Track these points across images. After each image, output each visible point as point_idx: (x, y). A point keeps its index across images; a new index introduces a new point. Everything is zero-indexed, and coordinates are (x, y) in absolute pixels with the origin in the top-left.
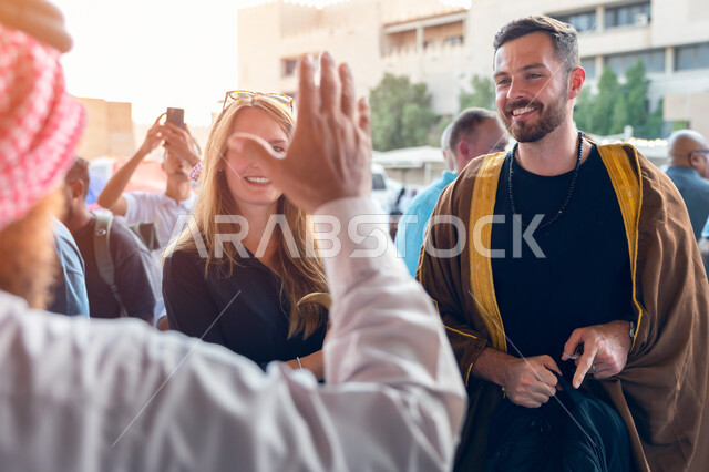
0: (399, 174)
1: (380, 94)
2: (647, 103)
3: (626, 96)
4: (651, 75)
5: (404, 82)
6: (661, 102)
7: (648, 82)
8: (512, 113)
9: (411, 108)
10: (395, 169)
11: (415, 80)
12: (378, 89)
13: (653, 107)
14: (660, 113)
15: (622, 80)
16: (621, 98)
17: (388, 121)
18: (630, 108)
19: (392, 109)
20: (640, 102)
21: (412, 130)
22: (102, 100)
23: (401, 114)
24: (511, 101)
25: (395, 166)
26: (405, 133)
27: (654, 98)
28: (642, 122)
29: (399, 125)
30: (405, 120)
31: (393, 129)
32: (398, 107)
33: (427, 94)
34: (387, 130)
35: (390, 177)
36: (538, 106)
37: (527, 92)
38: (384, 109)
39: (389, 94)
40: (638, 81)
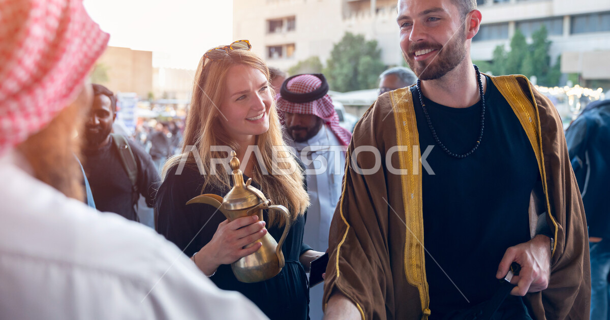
0: (354, 110)
1: (342, 48)
2: (548, 59)
3: (532, 53)
4: (551, 38)
5: (360, 39)
6: (559, 58)
7: (550, 43)
8: (414, 54)
9: (365, 60)
10: (352, 106)
11: (368, 38)
12: (340, 44)
13: (553, 62)
14: (558, 67)
15: (529, 41)
16: (528, 55)
17: (347, 69)
18: (535, 63)
19: (350, 60)
20: (543, 58)
21: (365, 77)
22: (129, 49)
23: (357, 64)
24: (413, 43)
25: (352, 104)
26: (360, 78)
27: (554, 55)
28: (544, 74)
29: (356, 72)
30: (361, 69)
31: (351, 75)
32: (356, 58)
33: (377, 48)
34: (346, 76)
35: (347, 112)
36: (437, 47)
37: (427, 35)
38: (345, 60)
39: (348, 48)
40: (542, 41)
